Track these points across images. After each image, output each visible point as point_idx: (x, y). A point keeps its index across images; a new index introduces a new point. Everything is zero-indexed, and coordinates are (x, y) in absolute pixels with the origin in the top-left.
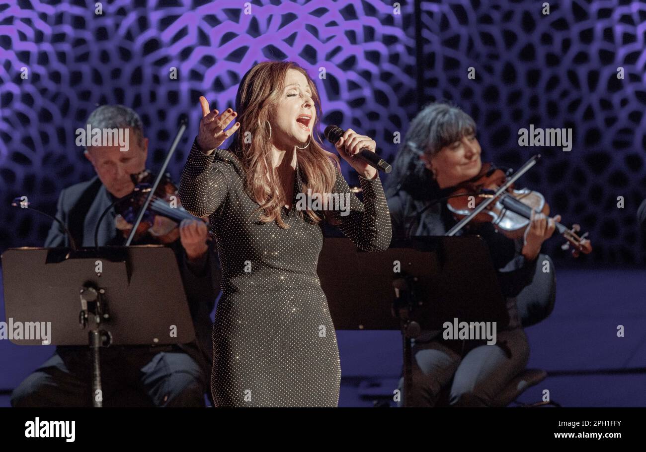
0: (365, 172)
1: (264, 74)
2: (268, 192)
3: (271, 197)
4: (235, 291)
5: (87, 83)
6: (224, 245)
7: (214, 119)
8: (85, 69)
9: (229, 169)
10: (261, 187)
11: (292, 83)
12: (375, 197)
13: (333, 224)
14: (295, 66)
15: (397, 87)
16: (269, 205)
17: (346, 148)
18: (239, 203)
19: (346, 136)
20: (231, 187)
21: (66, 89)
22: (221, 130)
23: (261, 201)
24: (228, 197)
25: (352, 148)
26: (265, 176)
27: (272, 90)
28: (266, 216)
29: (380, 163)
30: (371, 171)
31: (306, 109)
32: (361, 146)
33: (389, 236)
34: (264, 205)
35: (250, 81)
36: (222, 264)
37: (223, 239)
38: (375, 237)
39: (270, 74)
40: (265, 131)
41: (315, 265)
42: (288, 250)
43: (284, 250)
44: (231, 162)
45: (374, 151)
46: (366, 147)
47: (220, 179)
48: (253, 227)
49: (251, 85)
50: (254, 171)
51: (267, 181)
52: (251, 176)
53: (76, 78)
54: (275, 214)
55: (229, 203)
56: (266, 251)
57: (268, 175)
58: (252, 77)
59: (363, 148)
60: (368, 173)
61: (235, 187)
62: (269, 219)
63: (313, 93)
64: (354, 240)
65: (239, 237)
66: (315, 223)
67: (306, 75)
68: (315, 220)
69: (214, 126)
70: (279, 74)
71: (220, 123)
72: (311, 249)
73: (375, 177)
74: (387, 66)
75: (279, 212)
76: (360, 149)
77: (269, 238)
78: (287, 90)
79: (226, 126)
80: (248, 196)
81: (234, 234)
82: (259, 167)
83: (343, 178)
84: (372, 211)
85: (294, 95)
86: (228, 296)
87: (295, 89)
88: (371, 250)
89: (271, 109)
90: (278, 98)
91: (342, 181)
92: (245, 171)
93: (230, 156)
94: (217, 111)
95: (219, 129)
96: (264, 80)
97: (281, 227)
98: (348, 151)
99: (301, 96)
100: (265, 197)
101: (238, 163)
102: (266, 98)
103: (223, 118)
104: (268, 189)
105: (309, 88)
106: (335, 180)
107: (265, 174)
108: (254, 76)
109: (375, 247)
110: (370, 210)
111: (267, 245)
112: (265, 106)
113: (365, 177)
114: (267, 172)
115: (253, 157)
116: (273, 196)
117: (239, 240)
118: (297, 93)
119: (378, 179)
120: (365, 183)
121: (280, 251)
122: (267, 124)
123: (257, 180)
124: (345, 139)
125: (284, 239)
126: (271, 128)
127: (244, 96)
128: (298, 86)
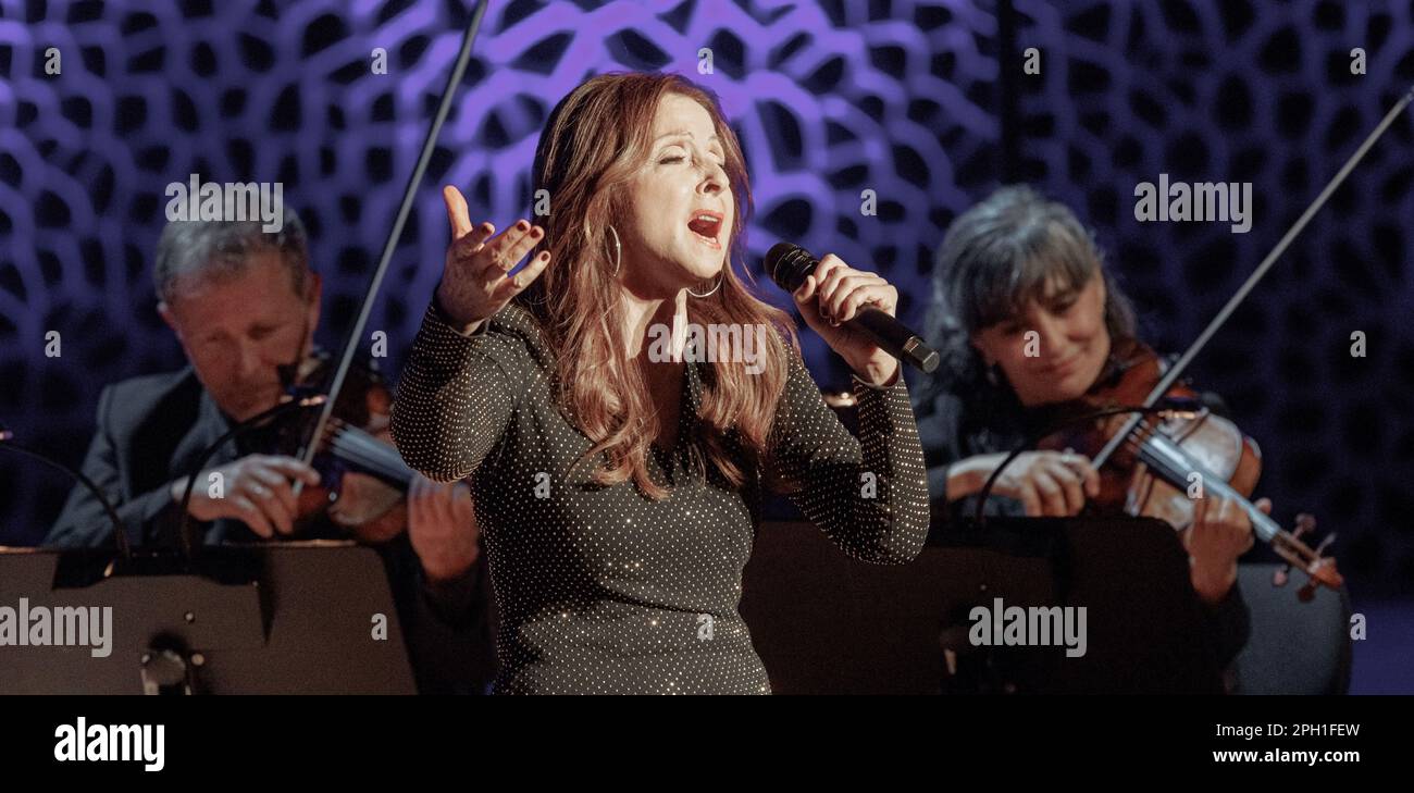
0: (870, 368)
1: (601, 105)
2: (614, 407)
3: (619, 421)
4: (534, 658)
5: (160, 126)
6: (505, 544)
7: (482, 245)
8: (155, 90)
9: (515, 351)
10: (595, 396)
11: (674, 129)
12: (892, 429)
13: (780, 491)
14: (683, 85)
15: (951, 137)
16: (617, 439)
17: (821, 304)
18: (543, 439)
19: (823, 275)
20: (520, 398)
21: (107, 144)
22: (504, 272)
23: (595, 431)
24: (514, 423)
25: (837, 305)
26: (604, 367)
27: (620, 146)
28: (609, 469)
29: (910, 346)
30: (886, 364)
31: (709, 195)
32: (860, 299)
33: (923, 525)
34: (604, 440)
35: (568, 122)
36: (500, 592)
37: (501, 530)
38: (885, 528)
39: (617, 106)
40: (604, 250)
41: (737, 591)
42: (668, 556)
43: (657, 557)
44: (520, 334)
45: (892, 313)
46: (873, 303)
47: (494, 382)
48: (577, 499)
49: (568, 134)
50: (576, 356)
51: (611, 379)
52: (569, 366)
53: (131, 113)
54: (631, 464)
55: (515, 438)
56: (611, 560)
57: (612, 362)
58: (572, 114)
59: (865, 304)
60: (876, 369)
61: (530, 397)
62: (616, 476)
63: (727, 154)
64: (834, 532)
65: (541, 524)
66: (734, 487)
67: (709, 109)
68: (733, 479)
69: (482, 264)
70: (639, 107)
71: (501, 257)
72: (726, 553)
73: (894, 379)
74: (925, 84)
75: (642, 459)
76: (858, 308)
77: (618, 527)
78: (659, 148)
79: (517, 263)
80: (564, 418)
81: (529, 517)
82: (590, 342)
83: (806, 373)
84: (882, 463)
85: (678, 160)
86: (518, 672)
87: (681, 145)
88: (877, 561)
89: (618, 197)
90: (635, 166)
91: (804, 382)
92: (555, 355)
93: (516, 319)
94: (491, 227)
95: (499, 271)
96: (602, 120)
97: (648, 498)
98: (826, 310)
99: (696, 162)
100: (607, 421)
101: (536, 334)
102: (607, 166)
103: (507, 245)
104: (612, 400)
105: (717, 143)
106: (784, 378)
107: (604, 360)
108: (576, 112)
109: (887, 552)
110: (876, 460)
111: (614, 544)
112: (603, 186)
113: (866, 377)
114: (609, 356)
115: (573, 319)
116: (626, 417)
117: (542, 533)
118: (685, 153)
119: (901, 386)
120: (867, 394)
121: (647, 559)
122: (608, 233)
123: (583, 378)
124: (820, 282)
125: (656, 528)
126: (618, 245)
127: (550, 161)
128: (688, 137)
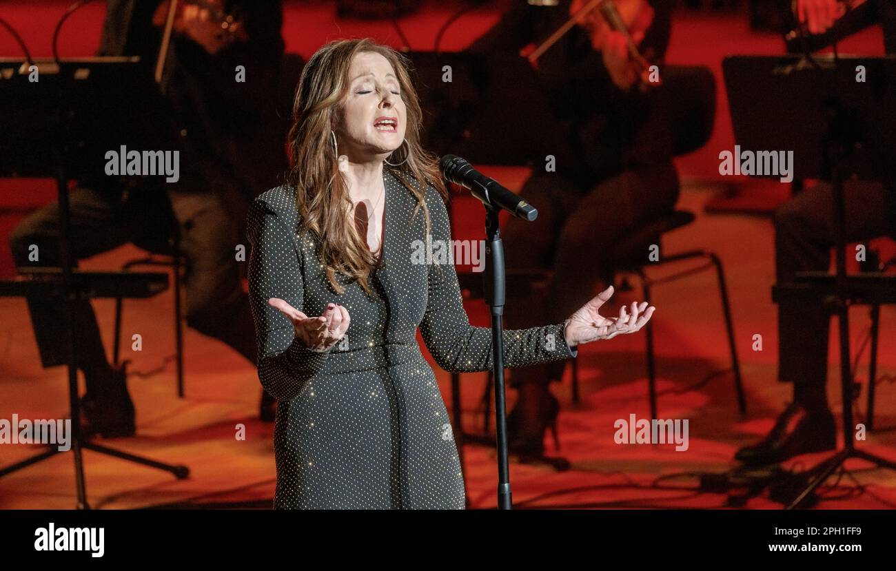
11: (362, 72)
78: (355, 85)
85: (368, 91)
87: (368, 82)
99: (377, 91)
128: (371, 76)
